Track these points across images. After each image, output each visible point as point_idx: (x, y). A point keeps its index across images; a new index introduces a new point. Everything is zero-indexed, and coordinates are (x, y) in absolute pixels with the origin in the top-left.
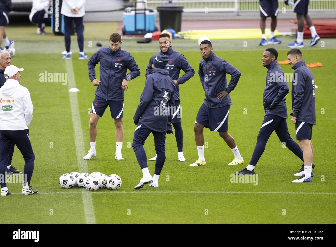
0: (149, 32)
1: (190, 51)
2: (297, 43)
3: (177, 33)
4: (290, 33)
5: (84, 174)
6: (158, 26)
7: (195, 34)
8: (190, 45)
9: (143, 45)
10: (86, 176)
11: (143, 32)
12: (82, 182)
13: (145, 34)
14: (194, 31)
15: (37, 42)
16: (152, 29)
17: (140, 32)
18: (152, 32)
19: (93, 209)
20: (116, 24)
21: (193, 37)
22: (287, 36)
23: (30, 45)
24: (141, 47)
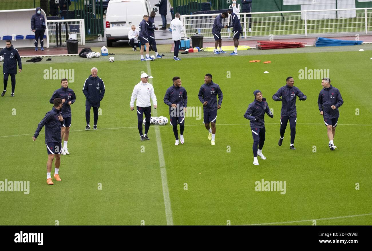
0: (187, 48)
1: (207, 57)
2: (235, 53)
3: (200, 49)
4: (255, 47)
5: (156, 117)
6: (191, 45)
7: (210, 49)
8: (207, 54)
9: (184, 55)
10: (157, 119)
11: (185, 49)
12: (155, 121)
13: (186, 49)
14: (209, 48)
15: (133, 54)
16: (189, 47)
17: (183, 49)
18: (189, 48)
19: (160, 134)
20: (171, 45)
21: (209, 50)
22: (254, 48)
23: (130, 56)
24: (183, 56)
